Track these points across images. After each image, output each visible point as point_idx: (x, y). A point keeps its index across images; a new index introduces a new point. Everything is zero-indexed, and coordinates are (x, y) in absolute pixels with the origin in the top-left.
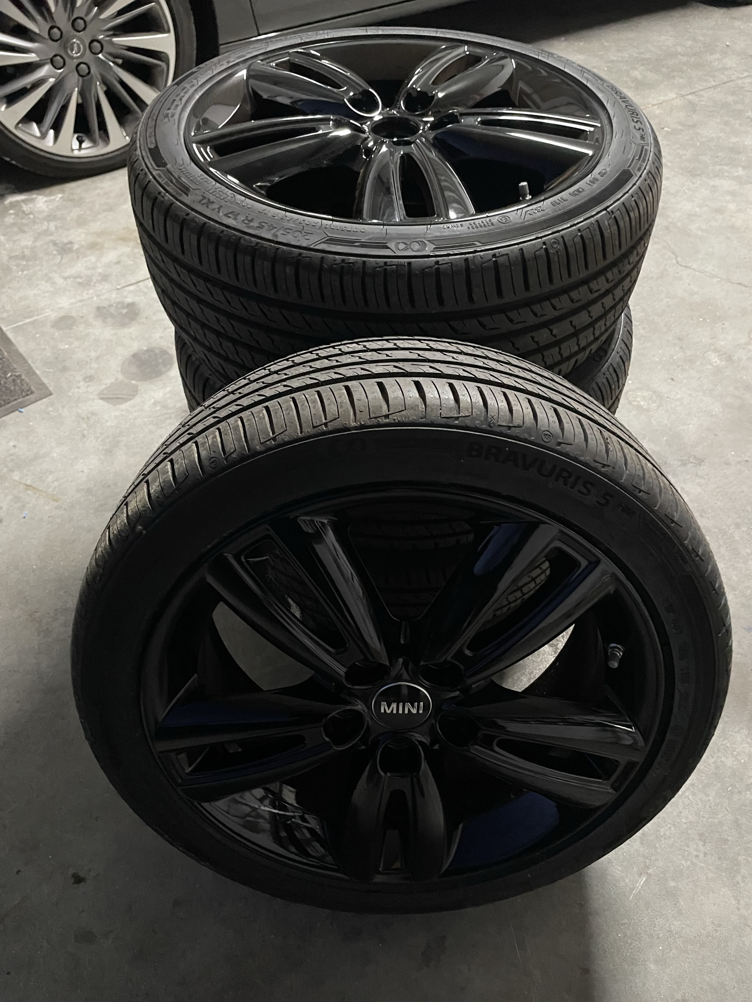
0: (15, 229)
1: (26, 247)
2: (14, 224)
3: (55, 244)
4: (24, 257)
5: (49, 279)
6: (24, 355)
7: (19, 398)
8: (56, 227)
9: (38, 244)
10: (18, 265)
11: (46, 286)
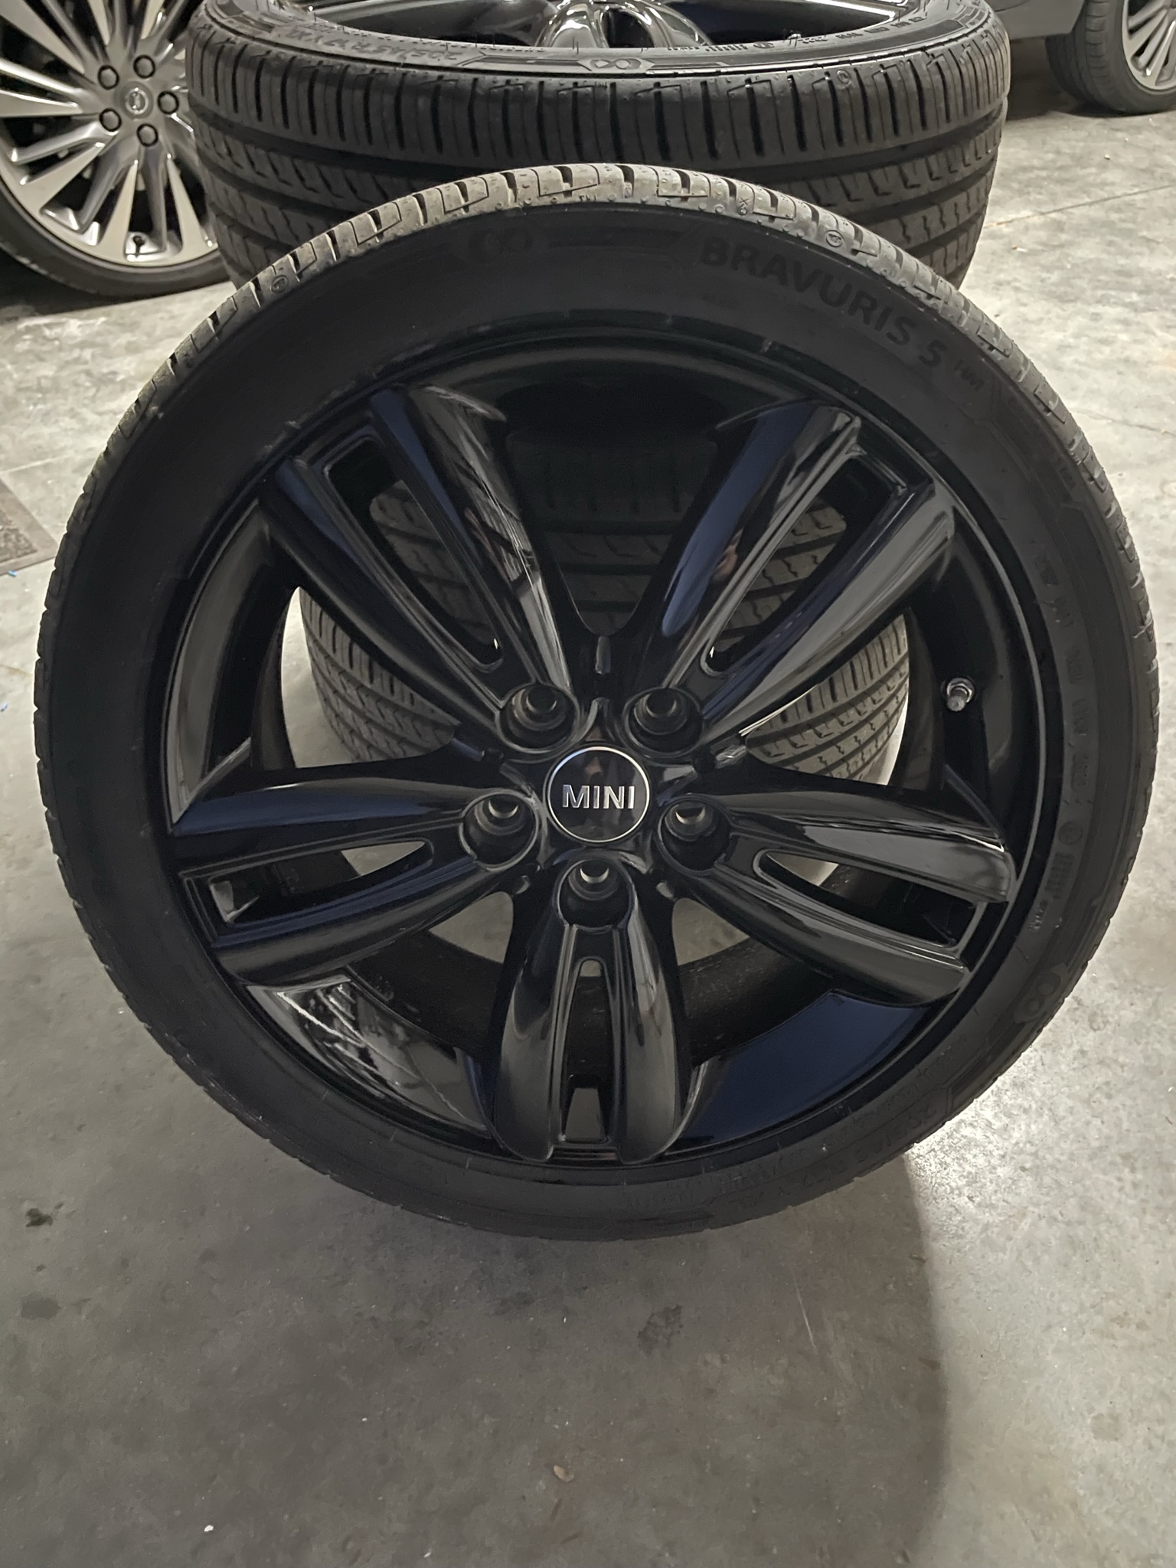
0: (31, 357)
1: (46, 377)
2: (28, 352)
3: (88, 373)
4: (40, 389)
5: (73, 414)
6: (27, 506)
7: (11, 558)
8: (93, 356)
9: (65, 373)
10: (29, 399)
11: (67, 422)
